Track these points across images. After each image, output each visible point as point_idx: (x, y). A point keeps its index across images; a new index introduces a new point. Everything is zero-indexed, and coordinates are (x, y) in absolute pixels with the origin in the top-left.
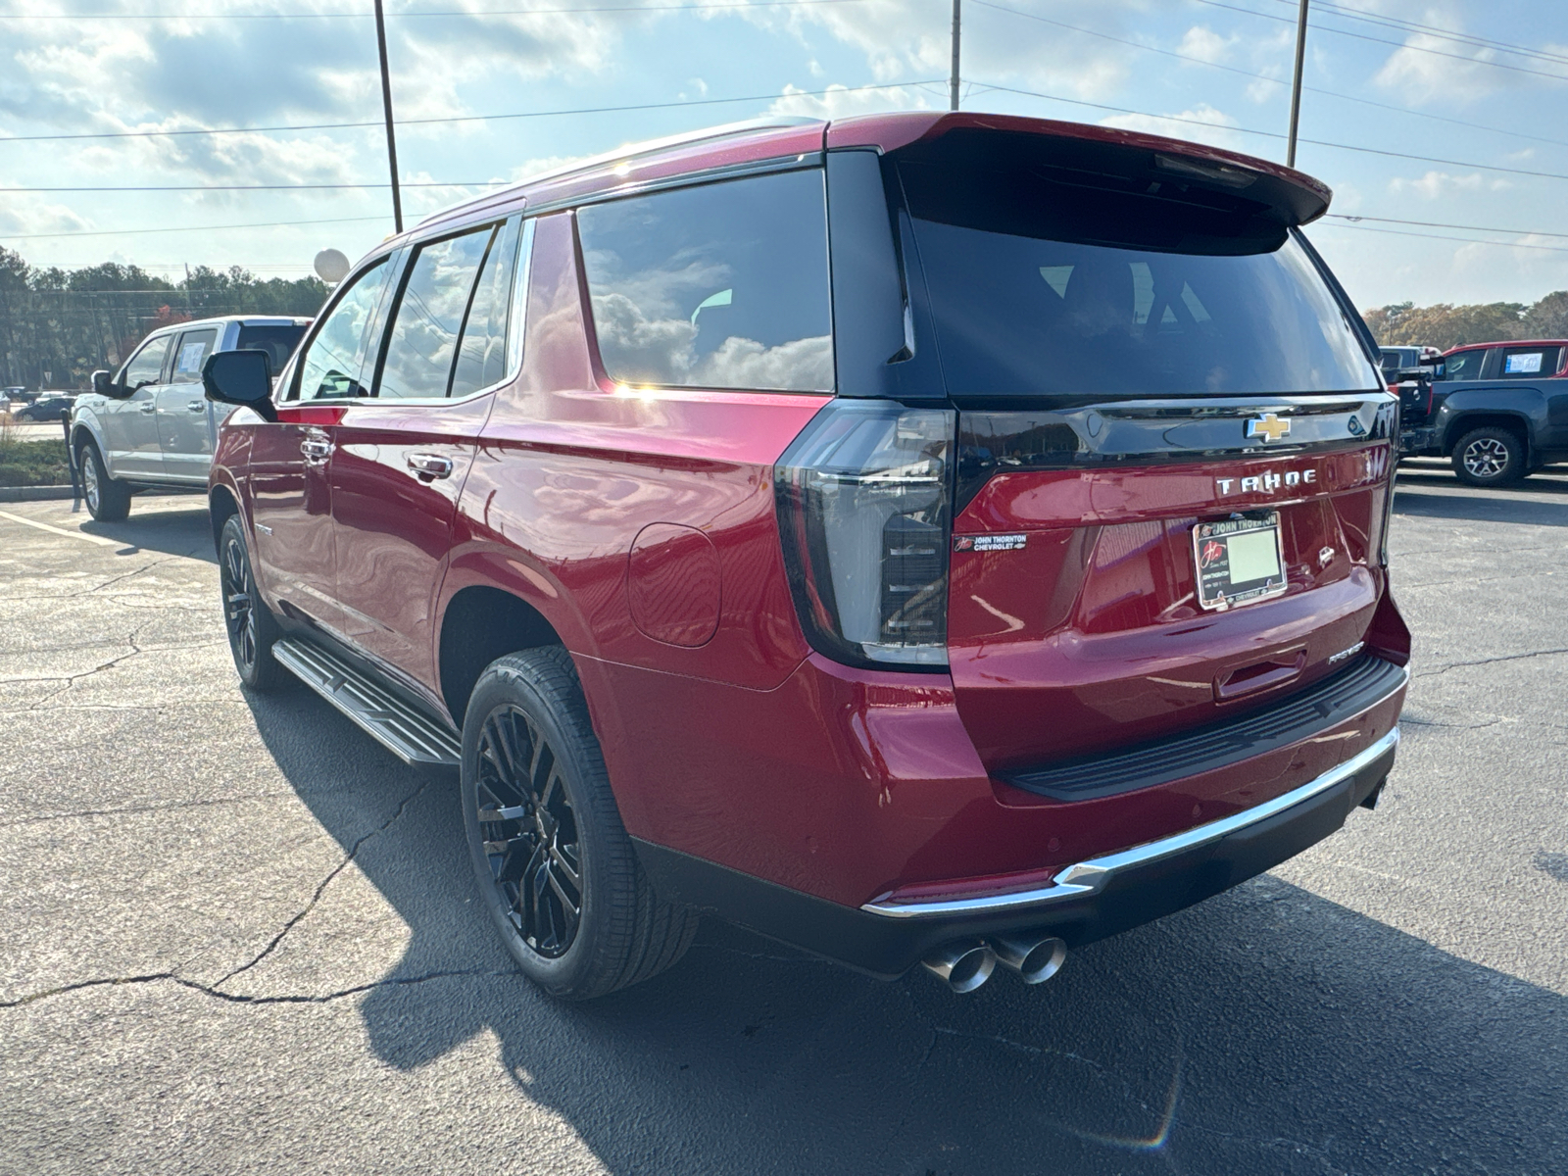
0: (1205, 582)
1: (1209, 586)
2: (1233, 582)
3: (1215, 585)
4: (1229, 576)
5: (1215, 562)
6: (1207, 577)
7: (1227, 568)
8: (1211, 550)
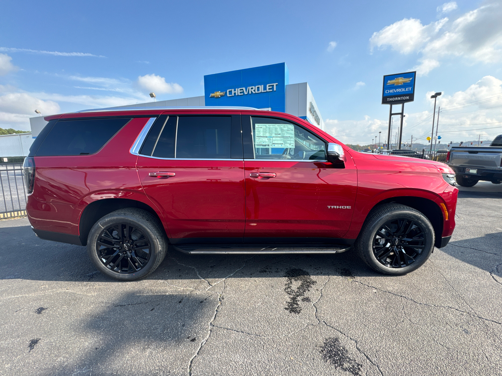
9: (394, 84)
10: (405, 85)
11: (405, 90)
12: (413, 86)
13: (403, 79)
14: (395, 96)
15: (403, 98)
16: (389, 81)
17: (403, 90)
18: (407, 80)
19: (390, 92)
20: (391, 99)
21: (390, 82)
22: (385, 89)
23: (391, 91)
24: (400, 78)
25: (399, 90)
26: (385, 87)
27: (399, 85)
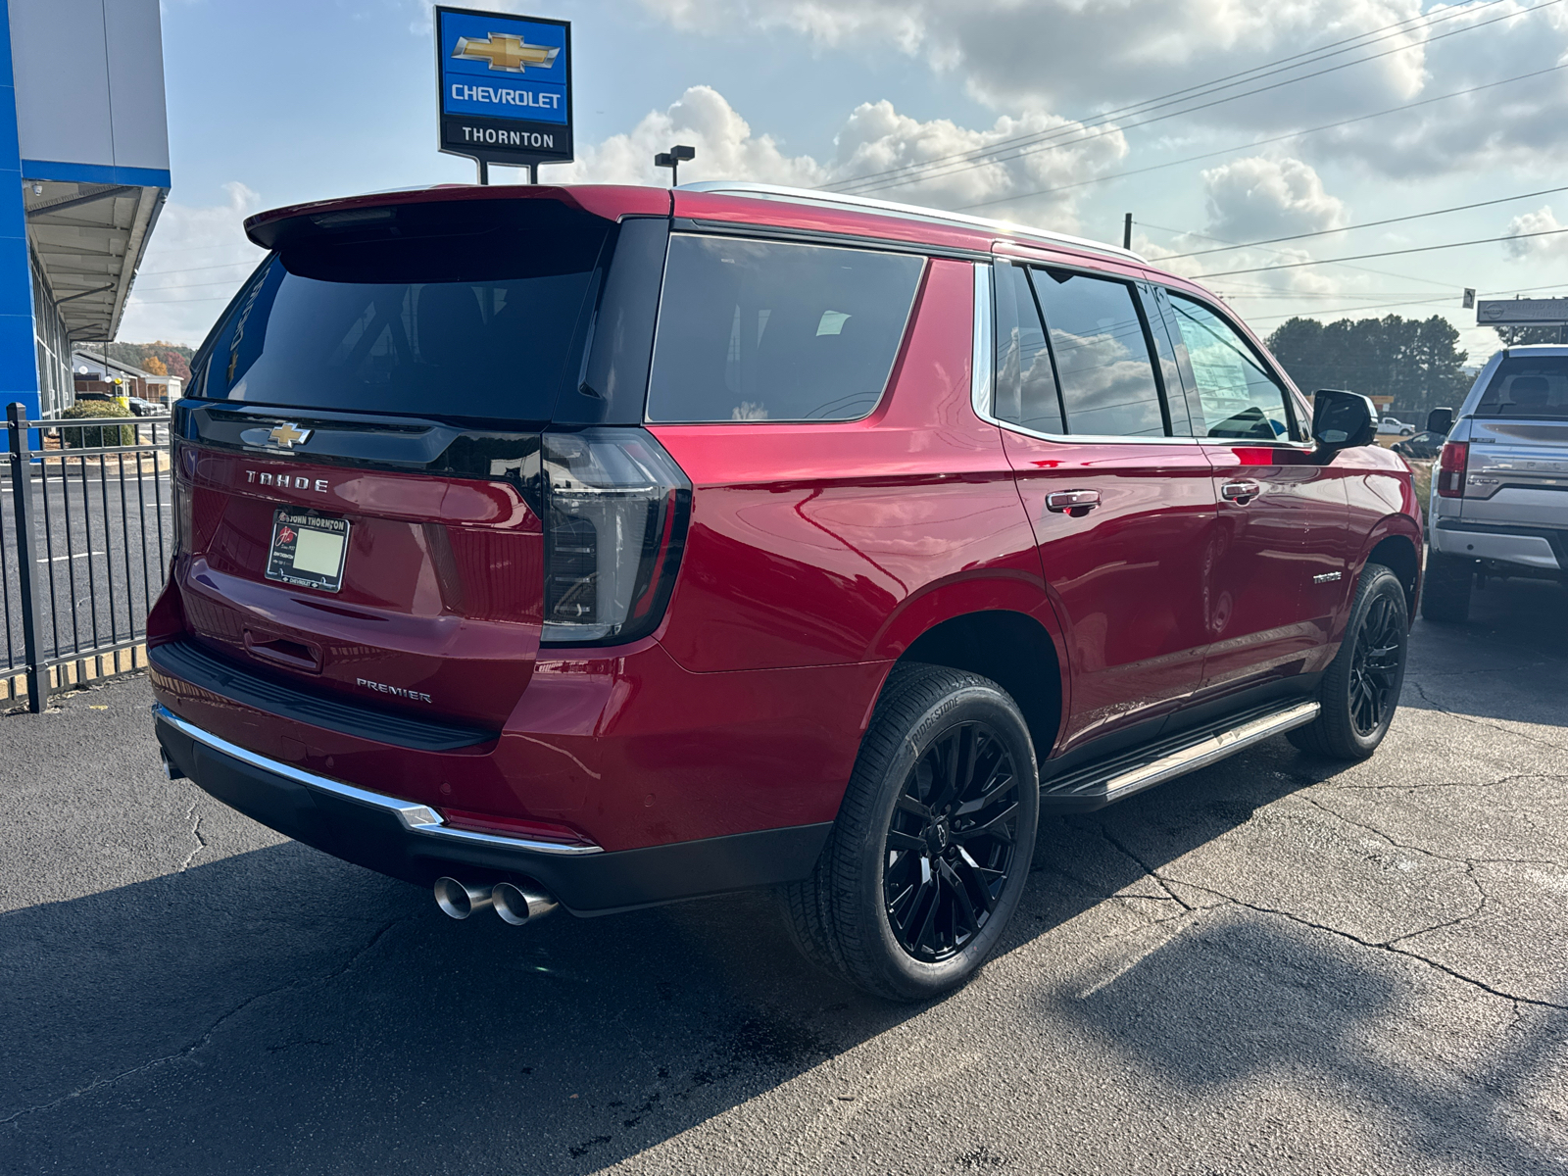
0: (274, 557)
1: (276, 561)
2: (295, 566)
3: (281, 563)
4: (292, 560)
5: (286, 544)
6: (276, 554)
7: (293, 553)
8: (285, 534)
9: (486, 62)
10: (530, 79)
11: (536, 100)
12: (565, 87)
13: (522, 43)
14: (498, 124)
15: (529, 138)
16: (462, 42)
17: (528, 99)
18: (543, 56)
19: (471, 96)
20: (479, 135)
21: (468, 47)
22: (447, 77)
23: (477, 93)
24: (507, 36)
25: (509, 96)
26: (447, 68)
27: (508, 70)
